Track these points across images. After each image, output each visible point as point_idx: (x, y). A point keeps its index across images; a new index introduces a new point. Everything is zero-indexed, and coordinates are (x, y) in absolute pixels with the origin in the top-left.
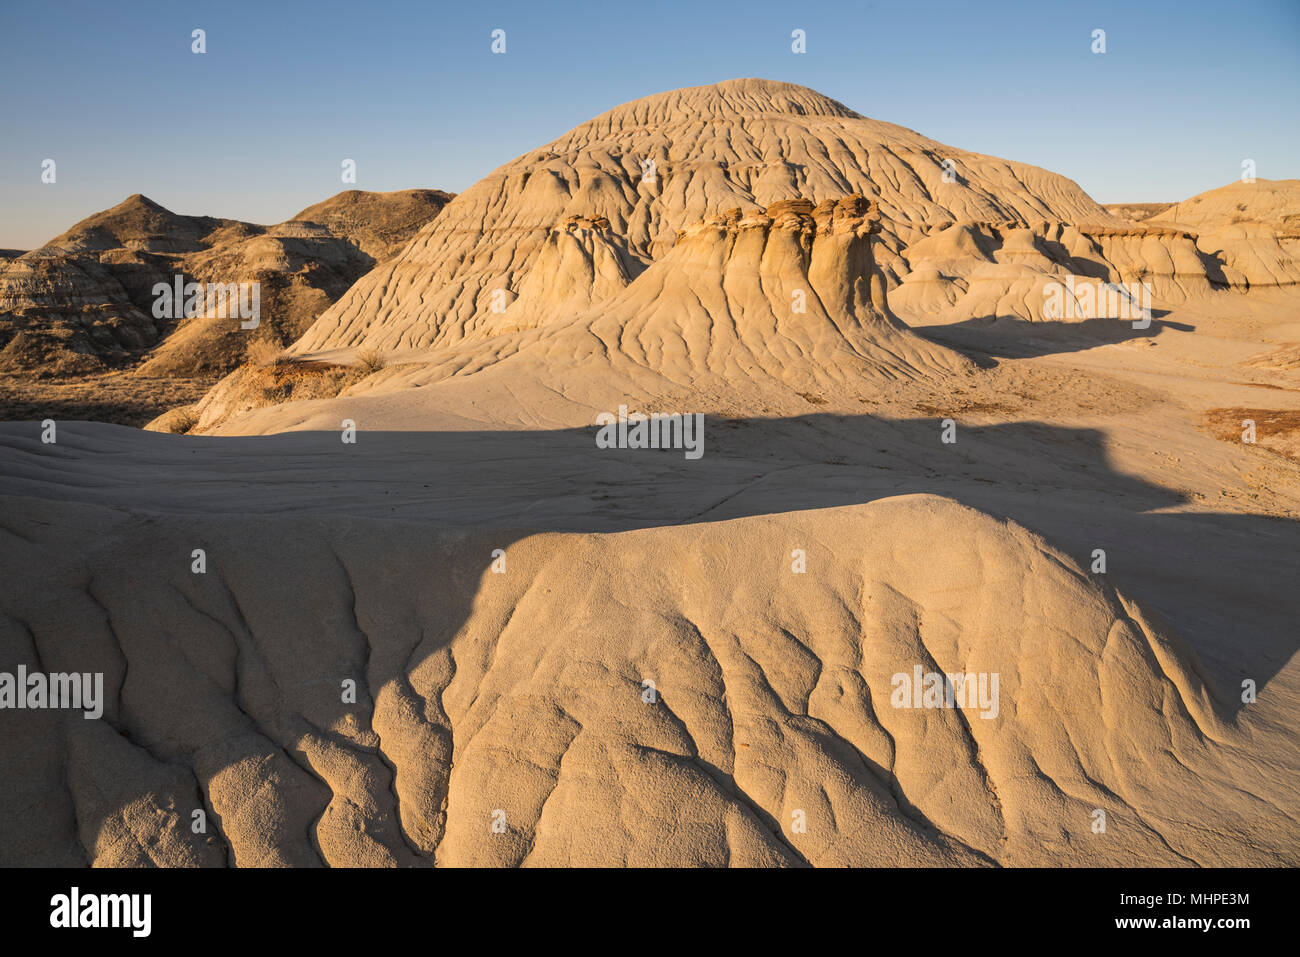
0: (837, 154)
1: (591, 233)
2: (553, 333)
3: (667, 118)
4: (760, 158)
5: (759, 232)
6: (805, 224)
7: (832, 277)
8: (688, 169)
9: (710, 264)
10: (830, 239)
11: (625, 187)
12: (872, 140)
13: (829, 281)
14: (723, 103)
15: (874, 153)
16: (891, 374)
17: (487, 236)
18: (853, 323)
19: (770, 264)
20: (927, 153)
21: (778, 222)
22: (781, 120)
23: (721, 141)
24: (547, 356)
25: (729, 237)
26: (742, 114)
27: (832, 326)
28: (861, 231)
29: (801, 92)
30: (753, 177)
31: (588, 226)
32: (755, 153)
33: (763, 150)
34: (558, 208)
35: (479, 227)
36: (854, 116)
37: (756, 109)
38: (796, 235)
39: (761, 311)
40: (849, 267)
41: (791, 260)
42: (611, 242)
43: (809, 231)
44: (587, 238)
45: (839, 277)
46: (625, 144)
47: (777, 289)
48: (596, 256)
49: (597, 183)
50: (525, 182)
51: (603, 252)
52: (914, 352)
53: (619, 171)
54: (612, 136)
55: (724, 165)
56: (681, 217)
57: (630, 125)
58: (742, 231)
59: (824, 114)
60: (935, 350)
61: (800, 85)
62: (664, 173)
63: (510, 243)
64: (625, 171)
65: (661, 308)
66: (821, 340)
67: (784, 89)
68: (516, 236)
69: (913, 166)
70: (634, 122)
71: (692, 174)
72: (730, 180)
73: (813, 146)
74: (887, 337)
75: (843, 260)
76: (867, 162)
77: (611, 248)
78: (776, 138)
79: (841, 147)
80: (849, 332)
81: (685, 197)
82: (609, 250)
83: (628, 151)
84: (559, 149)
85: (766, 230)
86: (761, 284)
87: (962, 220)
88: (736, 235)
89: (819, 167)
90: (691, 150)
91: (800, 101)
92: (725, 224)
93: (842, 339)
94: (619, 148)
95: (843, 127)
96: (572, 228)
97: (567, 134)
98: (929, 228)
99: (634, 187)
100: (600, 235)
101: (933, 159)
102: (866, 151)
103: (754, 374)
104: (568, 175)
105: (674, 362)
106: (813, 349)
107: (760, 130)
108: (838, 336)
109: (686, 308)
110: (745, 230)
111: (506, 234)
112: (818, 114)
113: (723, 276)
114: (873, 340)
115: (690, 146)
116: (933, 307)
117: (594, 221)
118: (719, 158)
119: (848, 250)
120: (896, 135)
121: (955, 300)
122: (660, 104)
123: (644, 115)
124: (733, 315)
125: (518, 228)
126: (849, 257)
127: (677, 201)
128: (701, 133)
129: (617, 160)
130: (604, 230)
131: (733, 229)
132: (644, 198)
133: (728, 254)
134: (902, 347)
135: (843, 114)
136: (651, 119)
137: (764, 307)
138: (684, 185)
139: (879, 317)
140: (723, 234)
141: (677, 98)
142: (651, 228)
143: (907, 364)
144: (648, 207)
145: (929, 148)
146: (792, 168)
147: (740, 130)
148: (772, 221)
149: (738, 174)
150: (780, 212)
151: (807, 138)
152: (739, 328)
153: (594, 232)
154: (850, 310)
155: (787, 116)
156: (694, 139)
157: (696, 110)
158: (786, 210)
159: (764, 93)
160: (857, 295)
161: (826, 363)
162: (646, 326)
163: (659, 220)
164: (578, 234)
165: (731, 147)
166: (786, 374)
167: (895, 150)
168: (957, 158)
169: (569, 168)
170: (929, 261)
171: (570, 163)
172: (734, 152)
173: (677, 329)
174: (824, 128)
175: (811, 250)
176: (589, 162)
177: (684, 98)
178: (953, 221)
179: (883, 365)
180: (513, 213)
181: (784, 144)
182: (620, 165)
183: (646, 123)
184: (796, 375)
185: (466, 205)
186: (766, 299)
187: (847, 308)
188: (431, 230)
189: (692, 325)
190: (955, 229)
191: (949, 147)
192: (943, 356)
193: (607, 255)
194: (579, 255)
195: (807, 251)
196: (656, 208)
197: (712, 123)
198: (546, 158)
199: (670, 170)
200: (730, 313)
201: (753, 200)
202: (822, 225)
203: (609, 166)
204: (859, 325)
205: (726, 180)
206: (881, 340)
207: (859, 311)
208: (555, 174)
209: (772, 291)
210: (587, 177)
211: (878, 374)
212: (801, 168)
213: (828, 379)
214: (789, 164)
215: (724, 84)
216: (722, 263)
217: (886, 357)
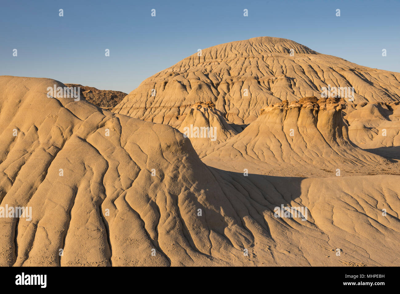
0: (309, 73)
1: (207, 110)
2: (218, 149)
3: (226, 56)
4: (273, 75)
5: (297, 109)
6: (315, 106)
7: (327, 127)
8: (240, 80)
9: (277, 122)
10: (326, 112)
11: (212, 88)
12: (325, 65)
13: (326, 128)
14: (253, 49)
15: (326, 71)
16: (355, 164)
17: (149, 110)
18: (336, 145)
19: (302, 122)
20: (352, 70)
21: (304, 105)
22: (281, 57)
23: (254, 67)
24: (220, 157)
25: (284, 112)
26: (262, 54)
27: (328, 146)
28: (338, 108)
29: (288, 43)
30: (271, 83)
31: (206, 107)
32: (271, 72)
33: (274, 71)
34: (182, 98)
35: (145, 106)
36: (314, 53)
37: (268, 51)
38: (312, 110)
39: (300, 139)
40: (333, 123)
41: (310, 120)
42: (216, 113)
43: (317, 109)
44: (206, 112)
45: (329, 126)
46: (208, 68)
47: (305, 132)
48: (210, 119)
49: (200, 87)
50: (165, 85)
51: (213, 118)
52: (362, 156)
53: (209, 81)
54: (201, 64)
55: (257, 78)
56: (240, 102)
57: (209, 59)
58: (289, 109)
59: (300, 53)
60: (371, 155)
61: (288, 39)
62: (230, 82)
63: (161, 114)
64: (211, 81)
65: (260, 140)
66: (325, 151)
67: (280, 41)
68: (163, 110)
69: (346, 77)
70: (211, 57)
71: (243, 82)
72: (260, 85)
73: (297, 69)
74: (351, 150)
75: (331, 120)
76: (323, 75)
77: (217, 116)
78: (280, 65)
79: (310, 69)
80: (335, 148)
81: (241, 93)
82: (216, 117)
83: (211, 71)
84: (177, 70)
85: (299, 109)
86: (298, 130)
87: (371, 102)
88: (287, 111)
89: (301, 78)
90: (240, 71)
91: (288, 47)
92: (283, 106)
93: (333, 151)
94: (206, 70)
95: (310, 59)
96: (199, 107)
97: (179, 63)
98: (356, 105)
99: (216, 88)
100: (212, 110)
101: (355, 73)
102: (322, 70)
103: (302, 163)
104: (185, 82)
105: (270, 159)
106: (322, 154)
107: (272, 61)
108: (332, 150)
109: (270, 139)
110: (291, 109)
111: (159, 109)
112: (297, 53)
113: (283, 127)
114: (345, 151)
115: (240, 70)
116: (362, 141)
117: (208, 104)
118: (254, 75)
119: (333, 116)
120: (335, 62)
121: (372, 138)
122: (222, 49)
123: (215, 54)
124: (289, 141)
125: (164, 107)
126: (333, 119)
127: (237, 95)
128: (244, 63)
129: (207, 76)
130: (213, 108)
131: (286, 108)
132: (222, 93)
133: (284, 118)
134: (357, 153)
135: (309, 52)
136: (219, 56)
137: (301, 139)
138: (240, 88)
139: (346, 142)
140: (282, 110)
141: (230, 46)
142: (226, 107)
143: (360, 160)
144: (224, 97)
145: (352, 68)
146: (289, 79)
147: (263, 62)
148: (302, 105)
149: (264, 82)
150: (305, 102)
151: (294, 65)
152: (292, 146)
153: (209, 109)
154: (335, 139)
155: (283, 54)
156: (241, 66)
157: (240, 52)
158: (307, 101)
159: (271, 44)
160: (337, 134)
161: (329, 159)
162: (255, 146)
163: (230, 103)
164: (202, 110)
165: (259, 70)
166: (314, 163)
167: (337, 69)
168: (366, 72)
169: (185, 80)
170: (358, 120)
171: (185, 77)
172: (261, 72)
173: (268, 147)
174: (302, 60)
175: (317, 116)
176: (195, 77)
177: (234, 46)
178: (367, 102)
179: (351, 160)
180: (161, 99)
181: (284, 68)
182: (209, 78)
183: (216, 58)
184: (318, 163)
185: (137, 96)
186: (301, 135)
187: (333, 139)
188: (120, 107)
189: (273, 146)
190: (369, 106)
191: (362, 66)
192: (374, 157)
193: (215, 119)
194: (203, 119)
195: (316, 116)
196: (227, 98)
197: (249, 58)
198: (173, 75)
199: (232, 80)
200: (287, 141)
201: (272, 94)
202: (322, 106)
203: (203, 78)
204: (339, 145)
205: (259, 85)
206: (348, 151)
207: (338, 140)
208: (180, 82)
209: (303, 132)
210: (195, 84)
211: (350, 163)
212: (293, 79)
213: (331, 165)
214: (287, 77)
215: (252, 39)
216: (282, 122)
217: (352, 157)
